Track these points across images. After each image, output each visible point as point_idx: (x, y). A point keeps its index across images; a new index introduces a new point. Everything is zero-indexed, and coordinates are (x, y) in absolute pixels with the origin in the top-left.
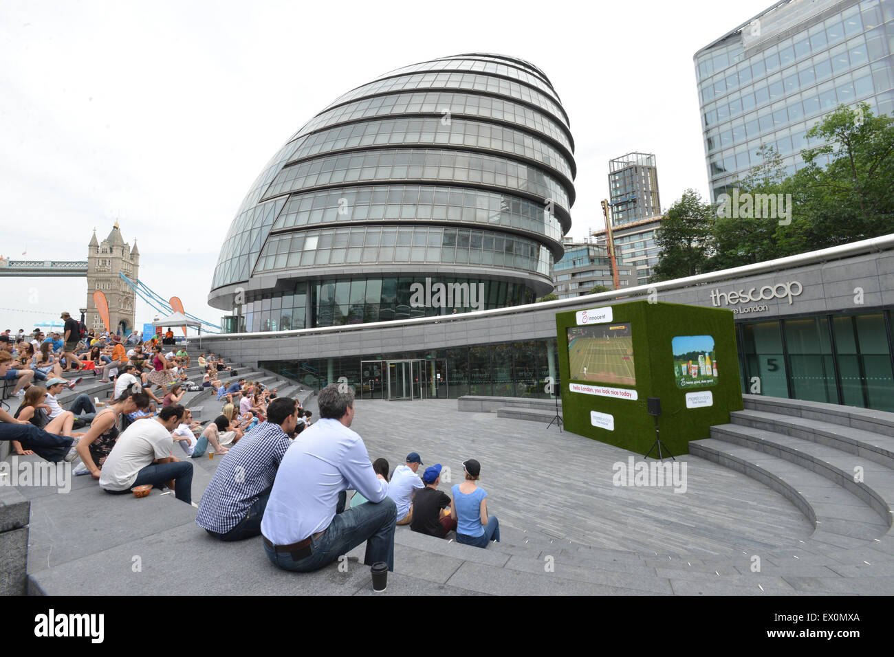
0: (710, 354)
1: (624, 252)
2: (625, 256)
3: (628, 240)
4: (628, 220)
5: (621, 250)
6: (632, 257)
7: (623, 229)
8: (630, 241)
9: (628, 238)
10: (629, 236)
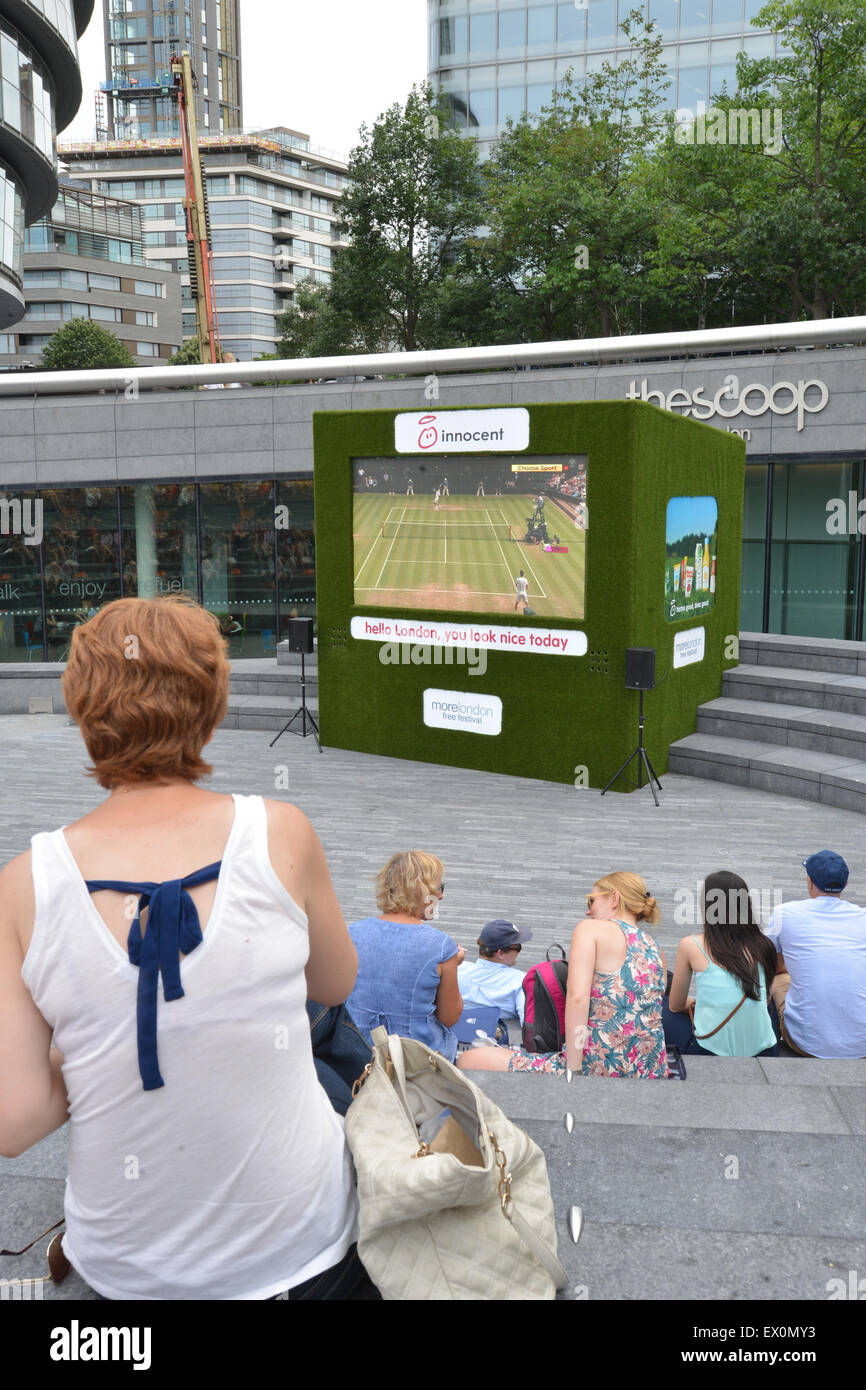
0: (710, 539)
1: (149, 225)
2: (149, 239)
3: (157, 192)
4: (155, 129)
5: (141, 218)
6: (168, 245)
7: (145, 154)
8: (163, 196)
9: (157, 184)
10: (162, 179)
